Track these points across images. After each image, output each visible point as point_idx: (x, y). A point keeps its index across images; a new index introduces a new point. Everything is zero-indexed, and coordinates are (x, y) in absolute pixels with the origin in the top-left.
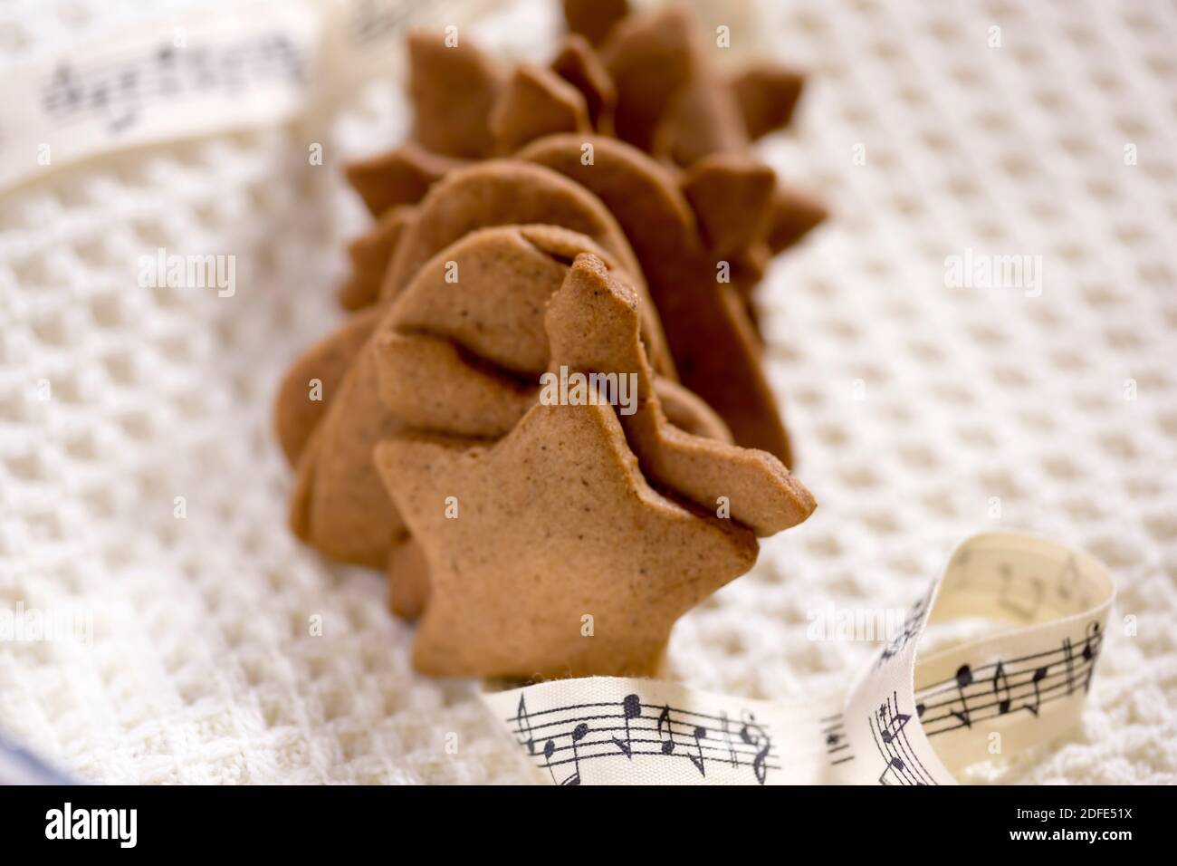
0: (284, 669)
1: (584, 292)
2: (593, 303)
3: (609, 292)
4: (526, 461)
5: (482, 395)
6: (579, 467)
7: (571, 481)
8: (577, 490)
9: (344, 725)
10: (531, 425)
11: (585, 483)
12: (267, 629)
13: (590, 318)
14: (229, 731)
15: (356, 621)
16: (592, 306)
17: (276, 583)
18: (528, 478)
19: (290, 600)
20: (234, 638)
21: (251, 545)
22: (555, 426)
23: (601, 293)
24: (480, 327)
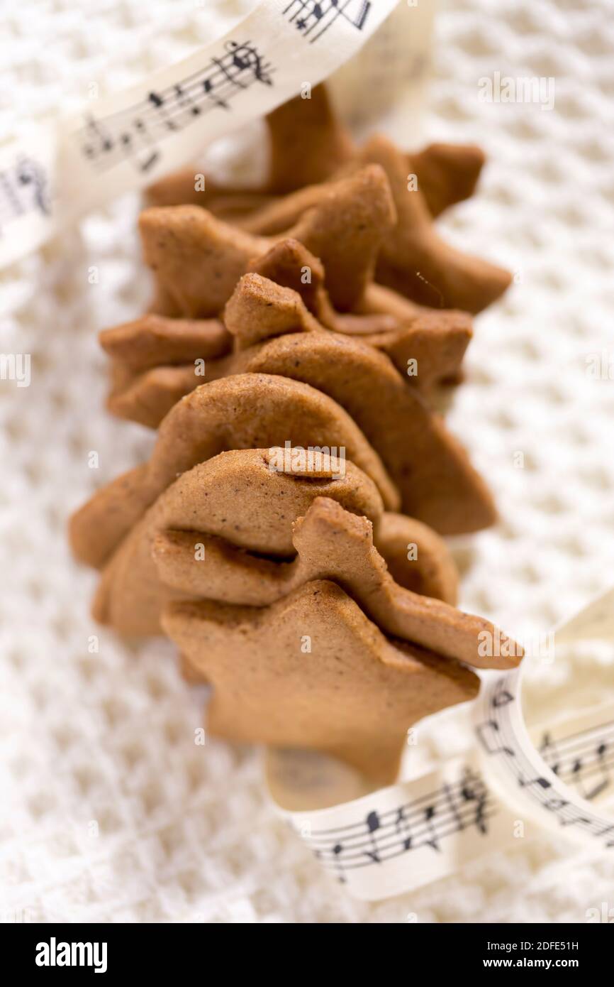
0: (108, 767)
1: (324, 533)
2: (333, 539)
3: (346, 530)
4: (288, 645)
5: (245, 583)
6: (333, 650)
7: (326, 658)
8: (332, 663)
9: (162, 819)
10: (289, 619)
11: (338, 658)
12: (89, 725)
13: (331, 548)
14: (73, 851)
15: (156, 691)
16: (332, 541)
17: (88, 669)
18: (291, 656)
19: (102, 687)
20: (63, 740)
21: (61, 629)
22: (309, 626)
23: (339, 533)
24: (237, 528)
